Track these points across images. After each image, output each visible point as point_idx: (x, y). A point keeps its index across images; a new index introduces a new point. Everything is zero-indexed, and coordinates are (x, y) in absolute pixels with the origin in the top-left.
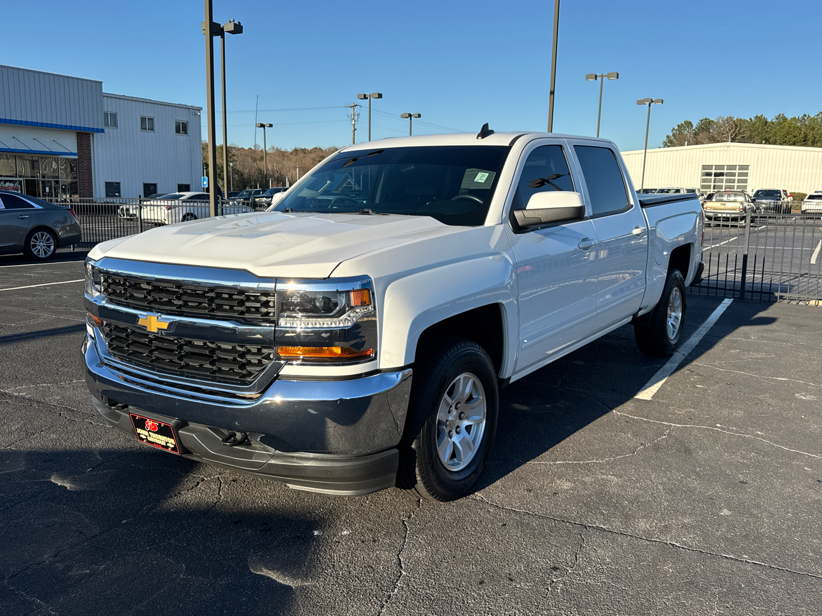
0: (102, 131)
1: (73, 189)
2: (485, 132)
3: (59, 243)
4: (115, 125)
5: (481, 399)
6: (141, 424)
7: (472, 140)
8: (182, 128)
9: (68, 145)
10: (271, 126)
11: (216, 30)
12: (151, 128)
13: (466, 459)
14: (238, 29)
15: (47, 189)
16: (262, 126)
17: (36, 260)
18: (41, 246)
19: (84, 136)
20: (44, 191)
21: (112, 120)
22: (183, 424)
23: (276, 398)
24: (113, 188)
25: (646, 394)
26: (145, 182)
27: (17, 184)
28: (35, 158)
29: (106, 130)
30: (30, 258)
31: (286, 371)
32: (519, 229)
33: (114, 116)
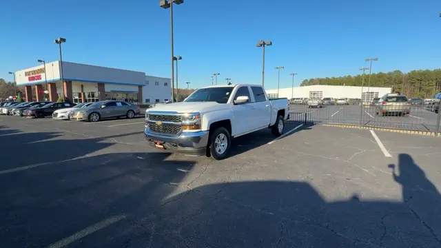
0: (145, 86)
1: (137, 101)
2: (230, 84)
3: (135, 114)
5: (226, 139)
6: (156, 143)
7: (227, 86)
8: (166, 84)
9: (136, 89)
11: (175, 59)
12: (158, 84)
13: (223, 152)
14: (180, 58)
17: (129, 118)
18: (130, 115)
19: (140, 87)
22: (164, 143)
23: (183, 137)
24: (148, 101)
25: (270, 143)
26: (156, 99)
28: (127, 93)
30: (128, 118)
31: (184, 131)
32: (235, 104)
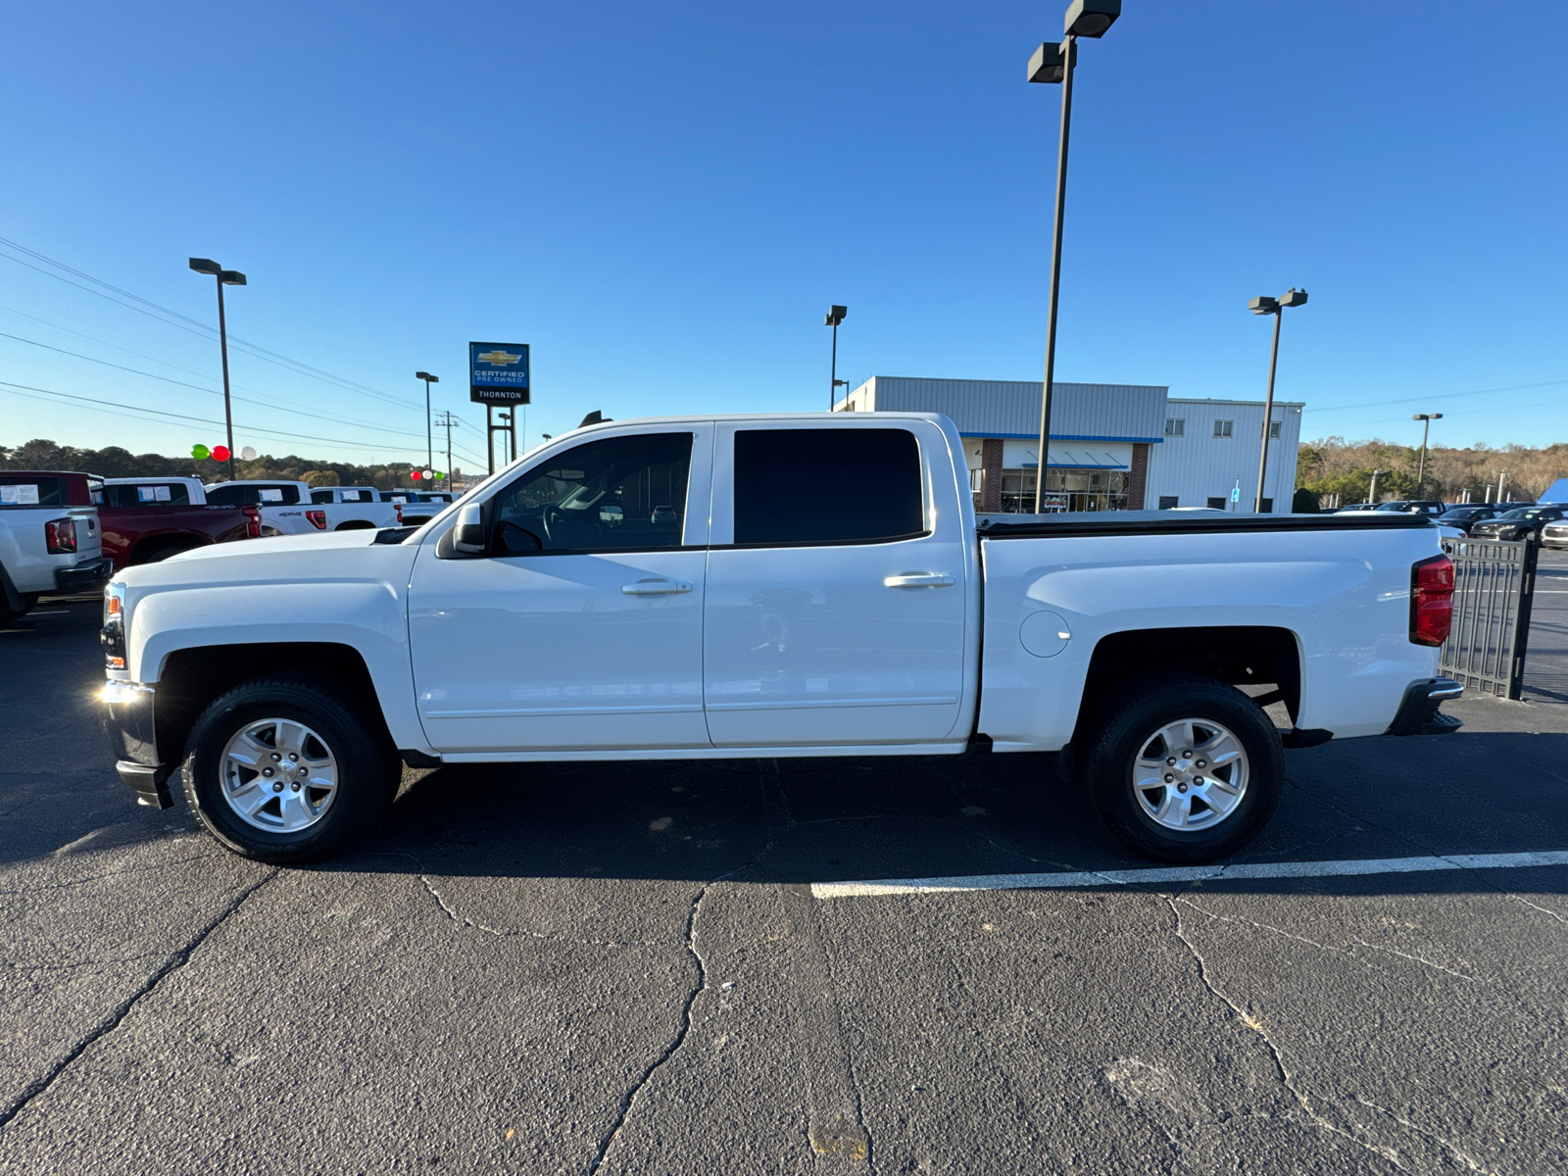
0: (1161, 440)
1: (1122, 502)
4: (1180, 432)
9: (1124, 458)
10: (1439, 416)
12: (1227, 433)
14: (1299, 299)
15: (1092, 504)
16: (1424, 417)
19: (1141, 448)
20: (1089, 506)
21: (1177, 428)
26: (1211, 496)
27: (1063, 499)
29: (1165, 439)
33: (1181, 423)
